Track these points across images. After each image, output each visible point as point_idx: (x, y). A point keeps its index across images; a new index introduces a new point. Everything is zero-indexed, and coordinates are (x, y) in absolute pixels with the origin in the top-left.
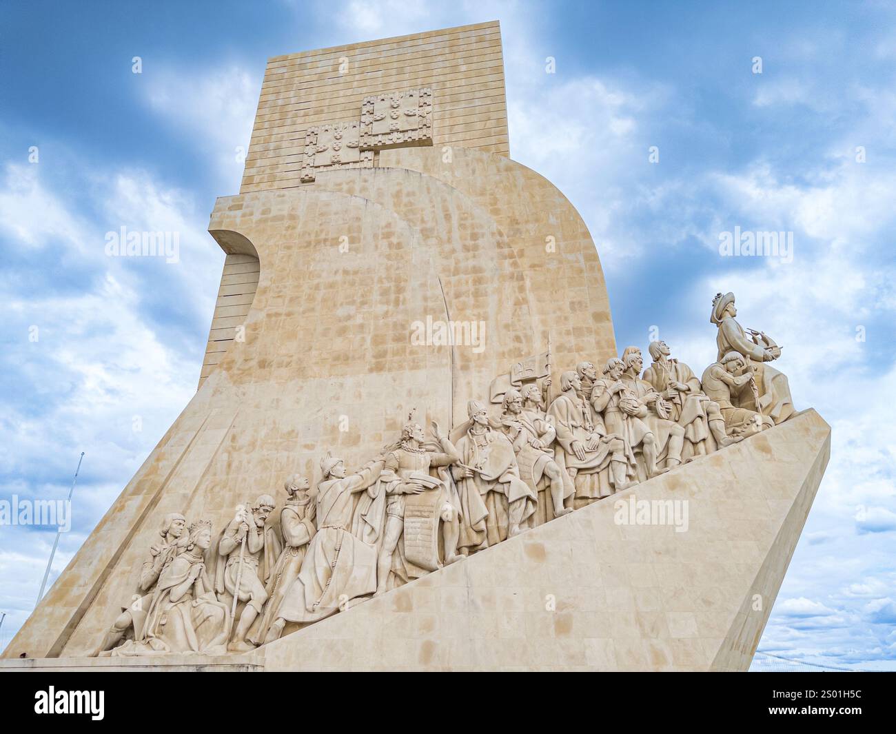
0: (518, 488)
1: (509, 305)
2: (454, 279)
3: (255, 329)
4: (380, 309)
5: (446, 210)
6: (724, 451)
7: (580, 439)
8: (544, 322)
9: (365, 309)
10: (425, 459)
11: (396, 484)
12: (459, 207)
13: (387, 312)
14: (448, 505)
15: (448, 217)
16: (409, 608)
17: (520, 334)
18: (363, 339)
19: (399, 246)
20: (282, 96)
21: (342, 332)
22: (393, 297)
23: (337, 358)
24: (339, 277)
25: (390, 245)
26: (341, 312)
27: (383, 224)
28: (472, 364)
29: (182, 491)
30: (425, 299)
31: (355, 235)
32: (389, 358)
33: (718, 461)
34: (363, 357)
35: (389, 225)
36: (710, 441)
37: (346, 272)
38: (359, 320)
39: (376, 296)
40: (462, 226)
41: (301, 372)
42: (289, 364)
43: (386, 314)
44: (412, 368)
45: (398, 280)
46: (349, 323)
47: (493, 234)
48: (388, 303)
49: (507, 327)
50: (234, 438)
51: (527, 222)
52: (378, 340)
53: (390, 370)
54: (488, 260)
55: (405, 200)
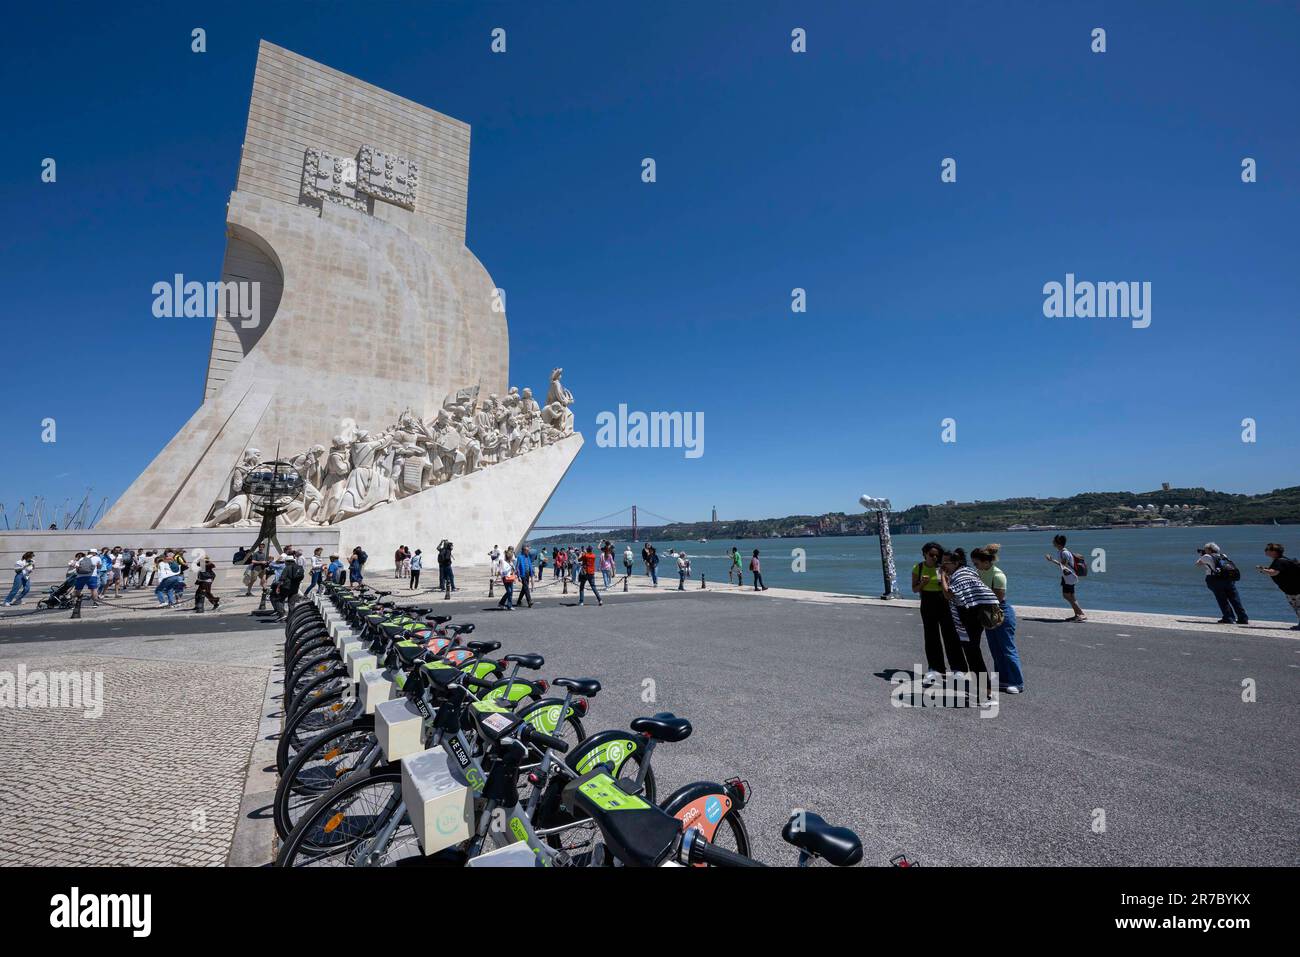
0: (461, 456)
1: (460, 352)
2: (428, 325)
3: (285, 325)
4: (382, 336)
5: (425, 272)
6: (545, 448)
7: (489, 435)
8: (475, 364)
9: (371, 332)
10: (416, 436)
11: (401, 448)
12: (434, 273)
13: (386, 339)
14: (426, 460)
15: (426, 278)
16: (409, 507)
17: (465, 370)
18: (371, 354)
19: (395, 292)
20: (279, 94)
21: (355, 344)
22: (391, 329)
23: (352, 362)
24: (351, 303)
25: (389, 290)
26: (354, 330)
27: (384, 271)
28: (436, 382)
29: (243, 432)
30: (412, 336)
31: (362, 272)
32: (388, 370)
33: (542, 452)
34: (370, 366)
35: (388, 273)
36: (540, 443)
37: (356, 301)
38: (367, 339)
39: (378, 325)
40: (435, 288)
41: (325, 366)
42: (316, 357)
43: (386, 340)
44: (403, 380)
45: (394, 317)
46: (359, 339)
47: (454, 301)
48: (387, 332)
49: (457, 364)
50: (278, 402)
51: (472, 296)
52: (380, 356)
53: (389, 378)
54: (450, 318)
55: (396, 253)
